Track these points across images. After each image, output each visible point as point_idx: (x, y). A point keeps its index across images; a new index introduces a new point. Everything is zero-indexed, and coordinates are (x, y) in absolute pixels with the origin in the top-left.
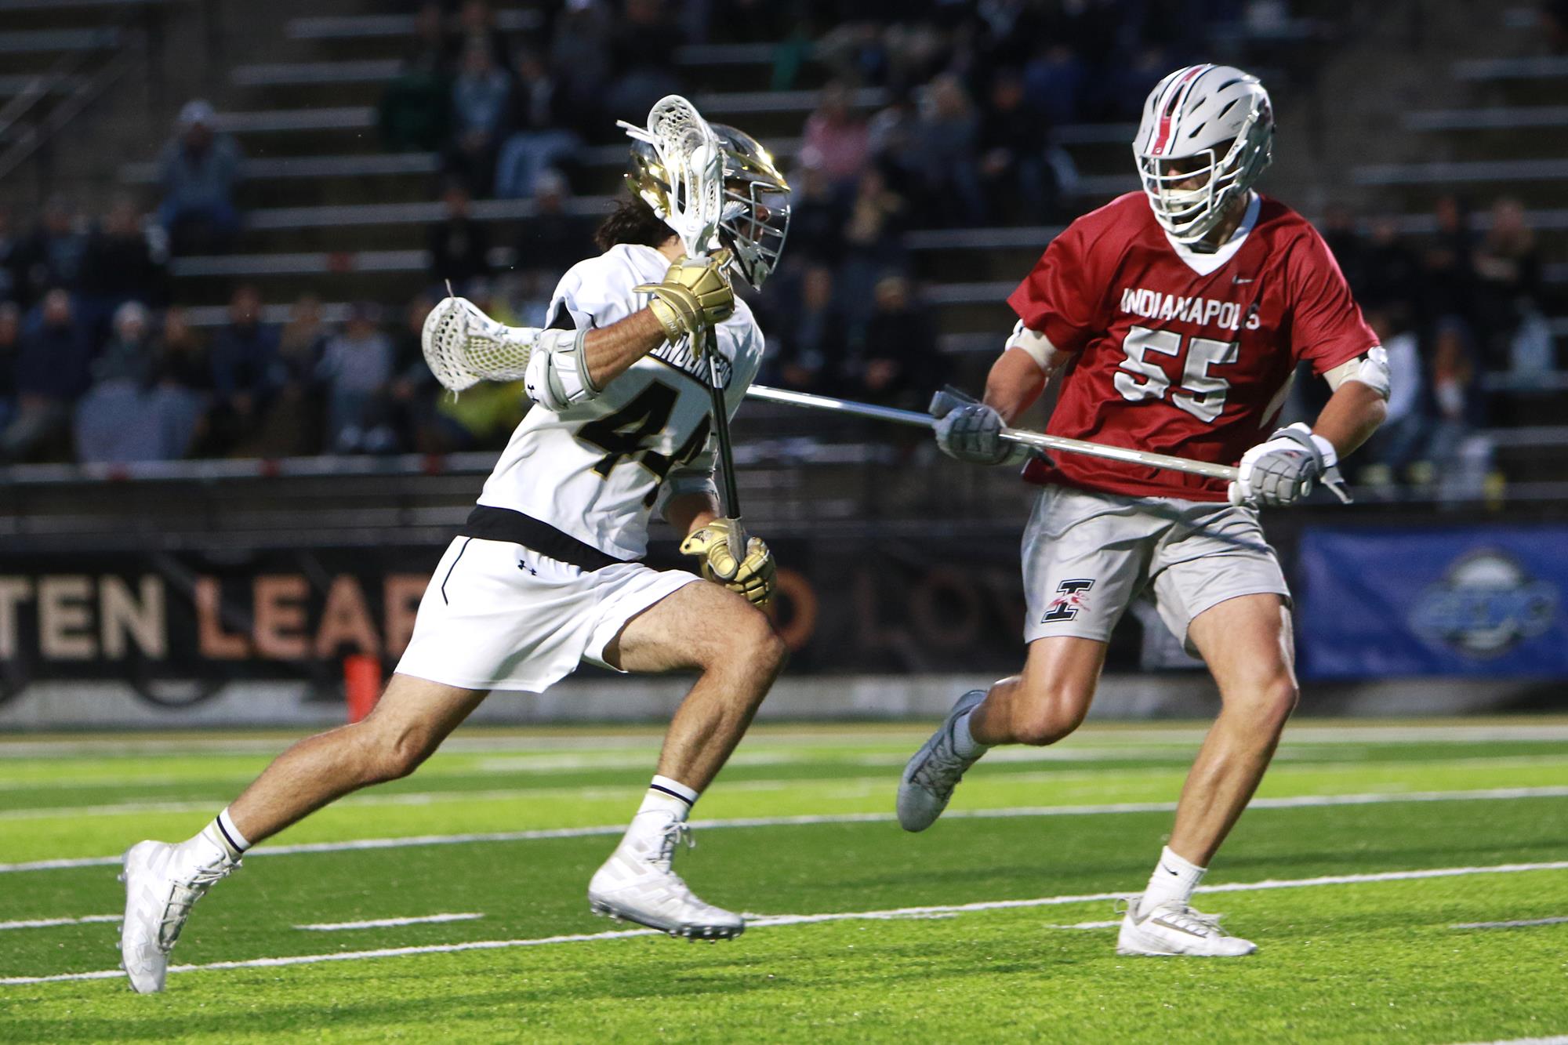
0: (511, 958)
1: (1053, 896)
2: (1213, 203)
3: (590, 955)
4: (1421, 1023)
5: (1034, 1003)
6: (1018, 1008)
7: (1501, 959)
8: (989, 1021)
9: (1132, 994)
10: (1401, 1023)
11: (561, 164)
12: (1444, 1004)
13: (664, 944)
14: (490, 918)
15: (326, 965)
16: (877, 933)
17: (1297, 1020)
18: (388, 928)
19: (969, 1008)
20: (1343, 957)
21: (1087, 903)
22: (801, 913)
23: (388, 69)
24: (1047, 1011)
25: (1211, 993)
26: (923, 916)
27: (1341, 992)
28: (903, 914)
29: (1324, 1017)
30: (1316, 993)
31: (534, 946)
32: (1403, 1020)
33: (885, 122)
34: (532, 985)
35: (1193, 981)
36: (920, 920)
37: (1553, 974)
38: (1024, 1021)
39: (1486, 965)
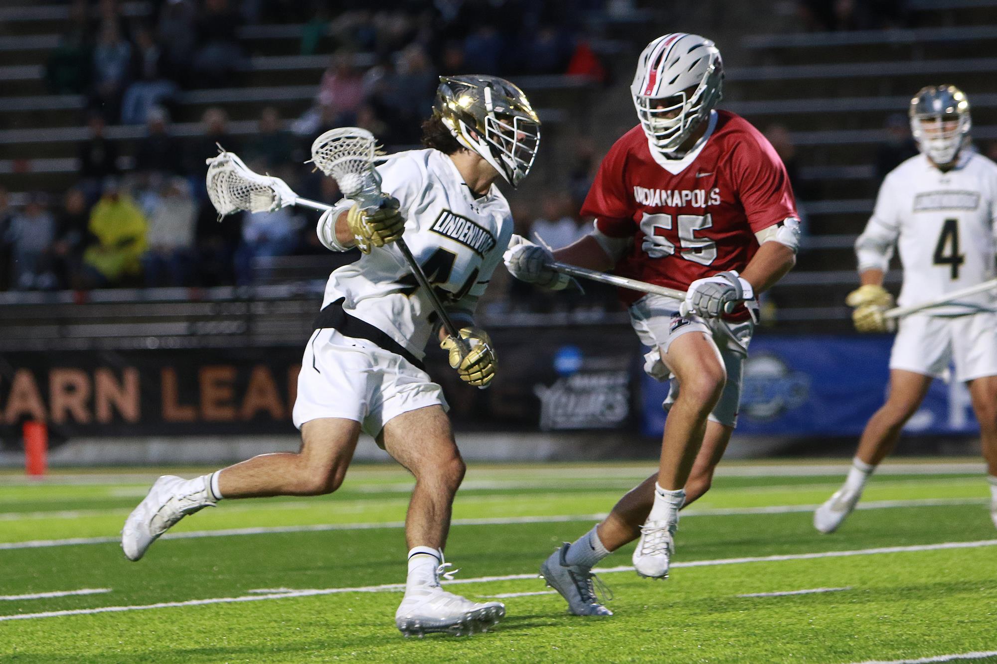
0: (129, 618)
1: (481, 576)
2: (684, 126)
3: (181, 616)
4: (718, 659)
5: (468, 646)
6: (457, 649)
7: (770, 617)
8: (439, 658)
9: (532, 640)
10: (705, 659)
11: (165, 103)
12: (733, 646)
13: (228, 608)
14: (116, 592)
15: (9, 623)
16: (367, 601)
17: (638, 657)
18: (50, 599)
19: (426, 649)
20: (669, 616)
21: (503, 581)
22: (318, 588)
23: (50, 42)
24: (477, 652)
25: (582, 639)
26: (397, 590)
27: (667, 639)
28: (385, 589)
29: (655, 655)
30: (651, 640)
31: (144, 610)
32: (706, 657)
33: (374, 76)
34: (143, 635)
35: (571, 632)
36: (395, 593)
37: (804, 626)
38: (461, 657)
39: (760, 621)
